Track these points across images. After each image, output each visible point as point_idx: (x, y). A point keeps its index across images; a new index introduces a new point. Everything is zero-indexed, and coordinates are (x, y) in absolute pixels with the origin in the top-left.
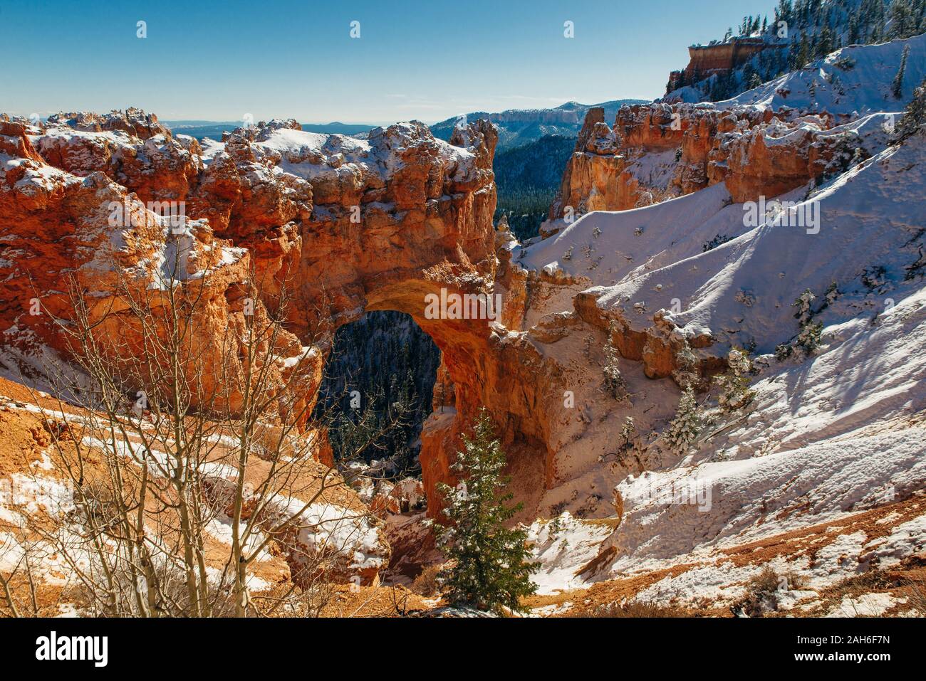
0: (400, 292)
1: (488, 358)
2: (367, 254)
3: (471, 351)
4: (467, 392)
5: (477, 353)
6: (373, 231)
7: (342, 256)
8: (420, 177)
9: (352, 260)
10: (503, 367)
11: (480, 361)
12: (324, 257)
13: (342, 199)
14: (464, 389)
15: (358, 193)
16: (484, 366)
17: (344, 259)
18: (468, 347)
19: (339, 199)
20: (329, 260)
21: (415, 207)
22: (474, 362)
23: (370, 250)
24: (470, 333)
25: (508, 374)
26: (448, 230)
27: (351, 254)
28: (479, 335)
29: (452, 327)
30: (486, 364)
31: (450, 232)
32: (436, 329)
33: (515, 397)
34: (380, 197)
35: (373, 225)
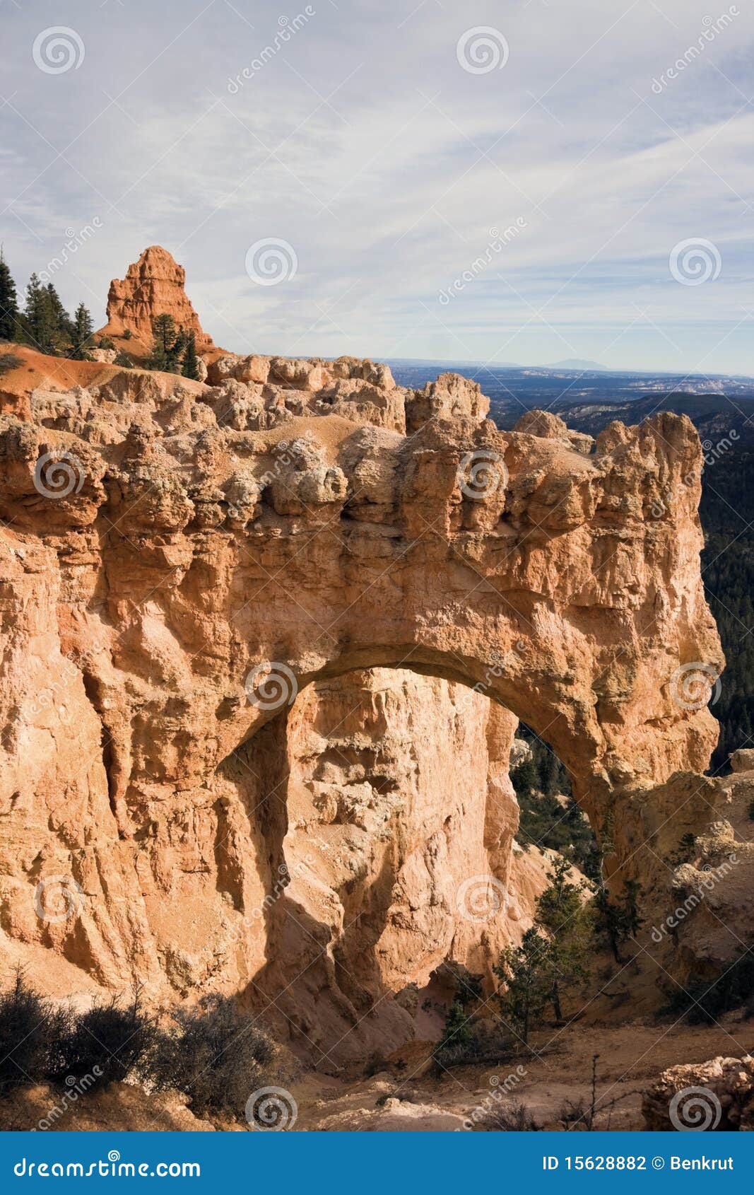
2: (354, 590)
6: (359, 561)
7: (307, 586)
9: (327, 592)
12: (276, 581)
15: (331, 505)
17: (311, 589)
19: (301, 510)
20: (283, 587)
21: (430, 537)
23: (358, 586)
27: (320, 586)
31: (512, 586)
34: (381, 517)
35: (357, 553)
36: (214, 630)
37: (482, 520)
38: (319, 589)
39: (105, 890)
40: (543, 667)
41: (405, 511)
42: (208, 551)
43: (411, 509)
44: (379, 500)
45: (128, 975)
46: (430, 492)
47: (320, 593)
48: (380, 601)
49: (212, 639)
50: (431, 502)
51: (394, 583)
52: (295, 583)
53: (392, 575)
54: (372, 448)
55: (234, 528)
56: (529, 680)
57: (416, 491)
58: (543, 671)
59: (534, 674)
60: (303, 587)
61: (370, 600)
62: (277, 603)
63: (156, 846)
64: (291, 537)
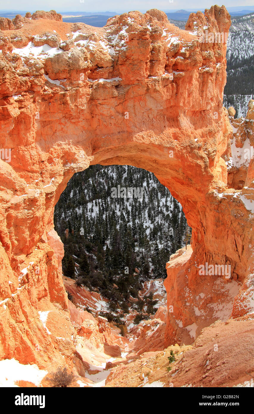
0: (128, 151)
1: (208, 209)
2: (96, 120)
3: (196, 203)
4: (200, 235)
5: (199, 205)
6: (100, 102)
7: (73, 121)
8: (141, 58)
9: (83, 123)
10: (219, 218)
11: (201, 212)
12: (57, 121)
13: (70, 76)
14: (197, 233)
15: (85, 70)
16: (206, 216)
17: (74, 123)
18: (193, 199)
19: (68, 75)
20: (60, 123)
21: (136, 83)
22: (198, 212)
23: (97, 117)
24: (191, 188)
25: (223, 224)
26: (170, 102)
27: (80, 120)
28: (199, 191)
29: (179, 182)
30: (207, 214)
31: (172, 104)
32: (168, 183)
33: (229, 244)
34: (107, 75)
35: (99, 97)
36: (31, 155)
37: (158, 70)
38: (79, 122)
39: (26, 317)
40: (188, 144)
41: (120, 69)
42: (25, 106)
43: (124, 68)
44: (105, 66)
45: (47, 359)
46: (135, 57)
47: (79, 124)
48: (111, 123)
49: (30, 161)
50: (136, 62)
51: (118, 112)
52: (66, 120)
53: (116, 107)
54: (93, 35)
55: (35, 90)
56: (184, 151)
57: (126, 57)
58: (189, 146)
59: (185, 148)
60: (71, 122)
61: (105, 123)
62: (58, 133)
63: (29, 288)
64: (67, 92)
